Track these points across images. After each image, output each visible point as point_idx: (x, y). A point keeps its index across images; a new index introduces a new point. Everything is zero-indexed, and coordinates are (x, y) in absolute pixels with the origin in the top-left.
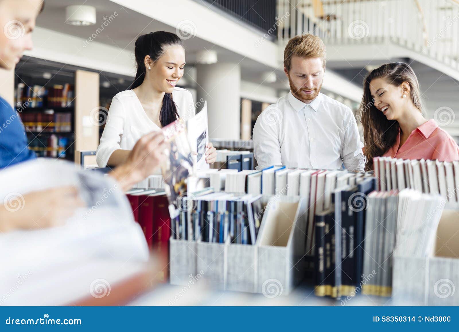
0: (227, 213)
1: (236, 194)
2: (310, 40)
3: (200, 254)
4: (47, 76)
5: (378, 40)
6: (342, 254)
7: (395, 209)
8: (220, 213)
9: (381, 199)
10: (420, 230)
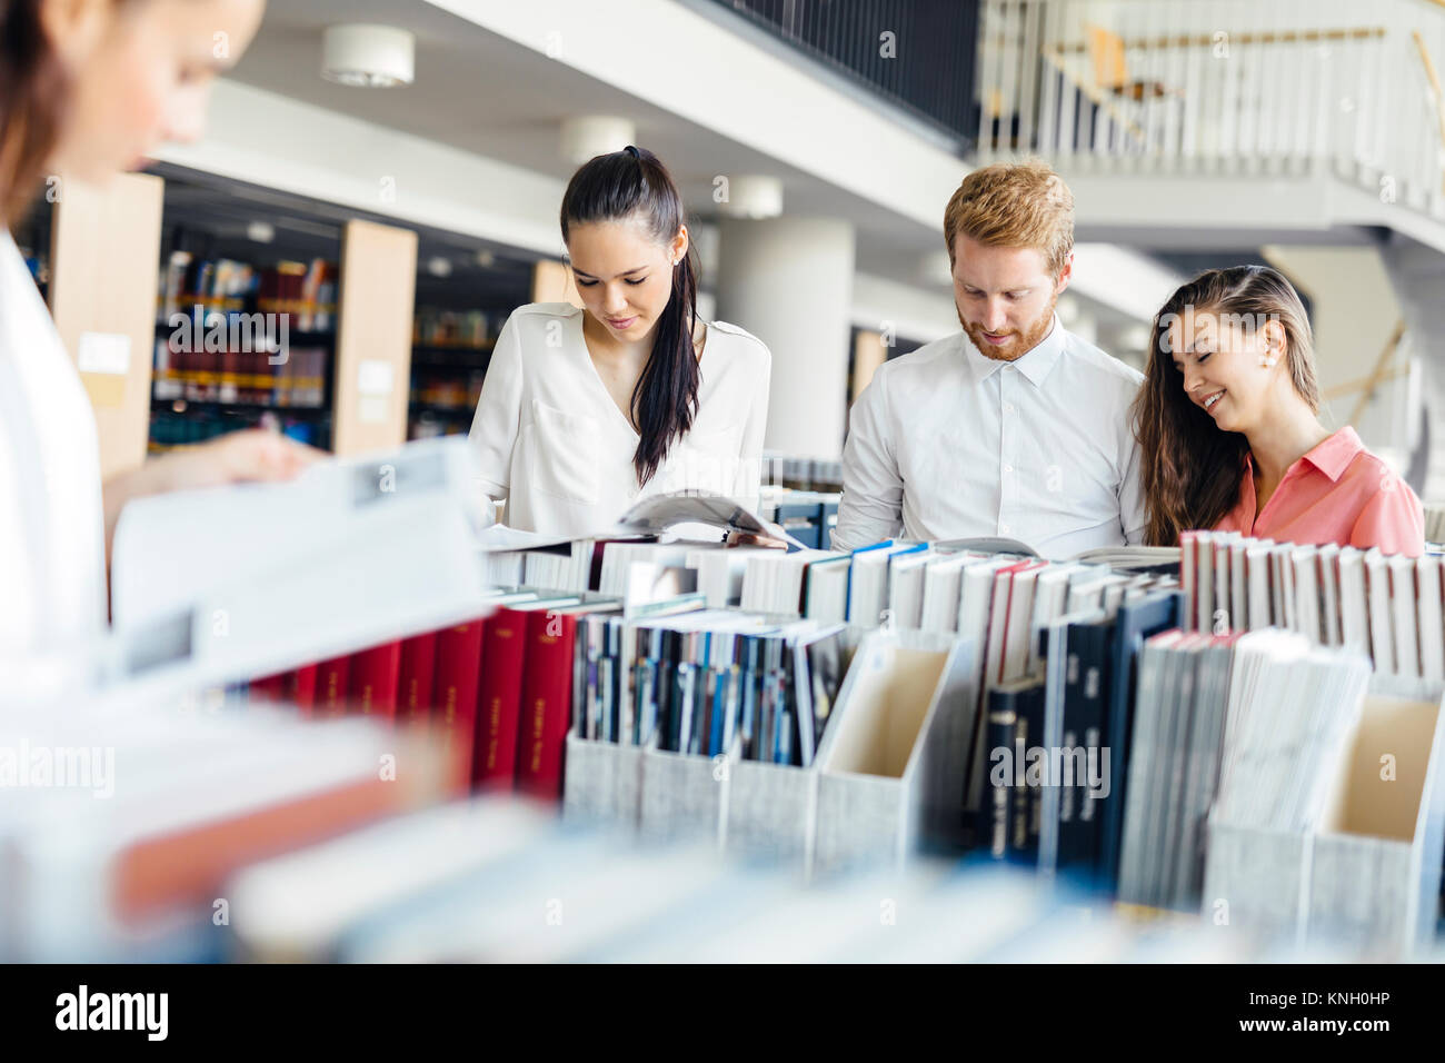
0: (735, 670)
1: (769, 617)
2: (1013, 189)
3: (652, 786)
4: (261, 232)
5: (1294, 168)
6: (1061, 809)
7: (1220, 686)
8: (715, 669)
9: (1184, 655)
10: (1292, 752)
